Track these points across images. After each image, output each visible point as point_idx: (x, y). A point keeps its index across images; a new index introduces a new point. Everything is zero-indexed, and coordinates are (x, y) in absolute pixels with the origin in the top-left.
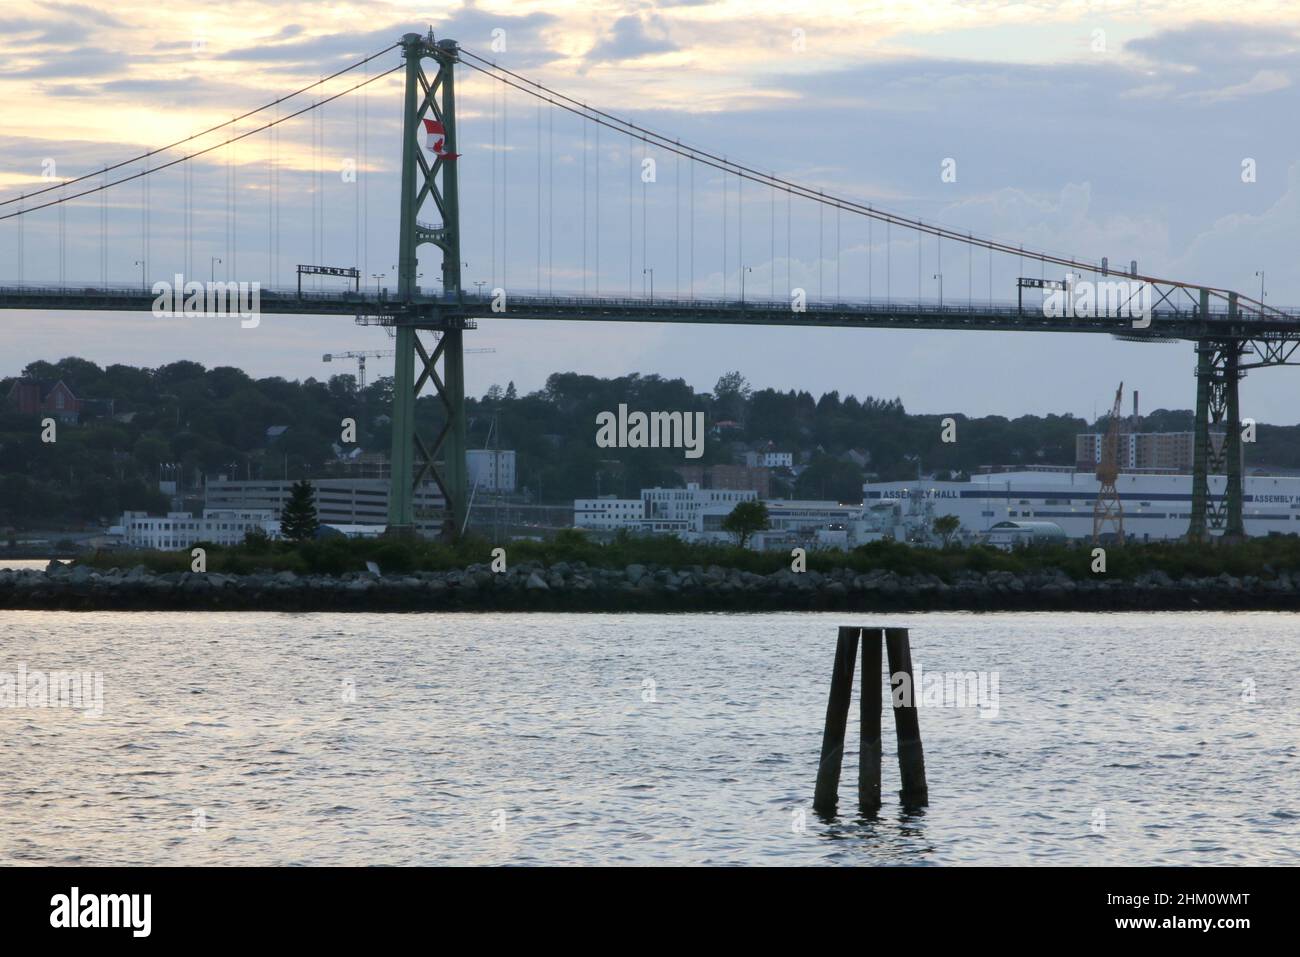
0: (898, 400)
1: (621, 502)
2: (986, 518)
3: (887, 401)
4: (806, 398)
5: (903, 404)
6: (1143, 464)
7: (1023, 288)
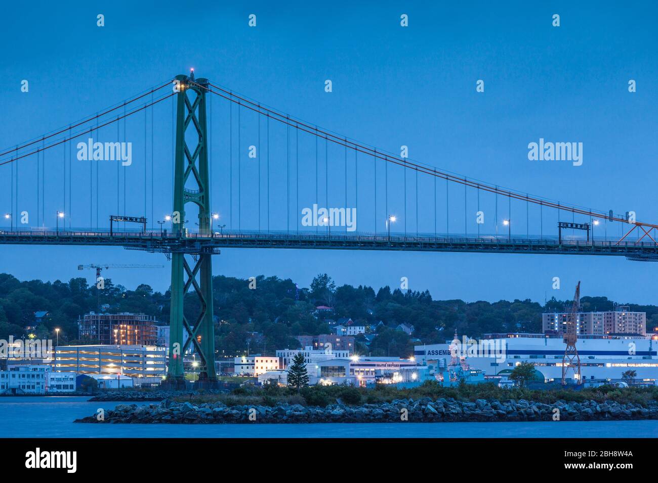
0: (427, 292)
1: (264, 359)
2: (494, 367)
3: (421, 293)
4: (370, 291)
5: (431, 294)
6: (585, 332)
7: (562, 228)
